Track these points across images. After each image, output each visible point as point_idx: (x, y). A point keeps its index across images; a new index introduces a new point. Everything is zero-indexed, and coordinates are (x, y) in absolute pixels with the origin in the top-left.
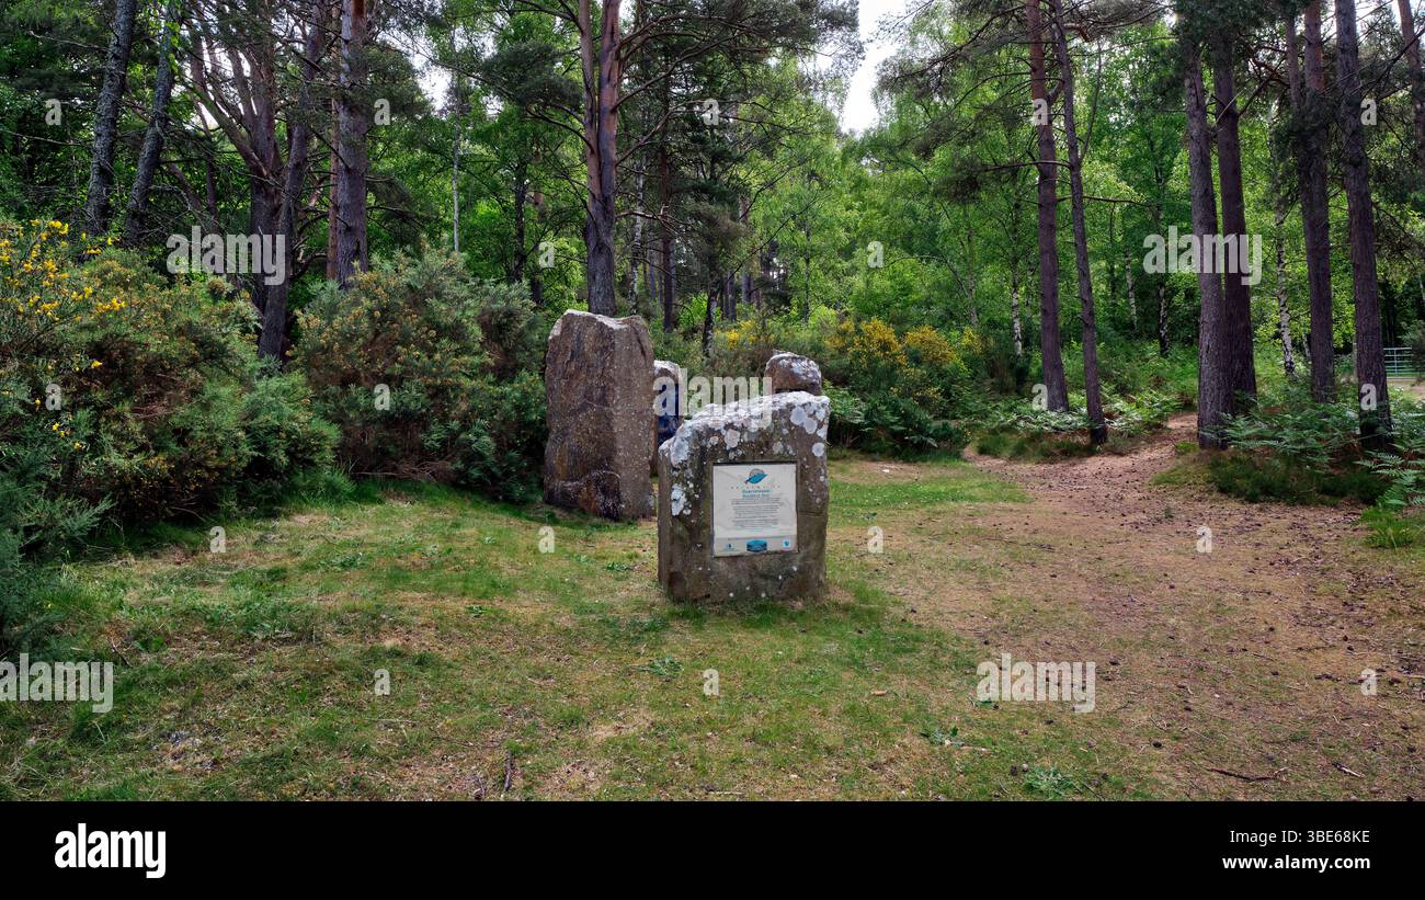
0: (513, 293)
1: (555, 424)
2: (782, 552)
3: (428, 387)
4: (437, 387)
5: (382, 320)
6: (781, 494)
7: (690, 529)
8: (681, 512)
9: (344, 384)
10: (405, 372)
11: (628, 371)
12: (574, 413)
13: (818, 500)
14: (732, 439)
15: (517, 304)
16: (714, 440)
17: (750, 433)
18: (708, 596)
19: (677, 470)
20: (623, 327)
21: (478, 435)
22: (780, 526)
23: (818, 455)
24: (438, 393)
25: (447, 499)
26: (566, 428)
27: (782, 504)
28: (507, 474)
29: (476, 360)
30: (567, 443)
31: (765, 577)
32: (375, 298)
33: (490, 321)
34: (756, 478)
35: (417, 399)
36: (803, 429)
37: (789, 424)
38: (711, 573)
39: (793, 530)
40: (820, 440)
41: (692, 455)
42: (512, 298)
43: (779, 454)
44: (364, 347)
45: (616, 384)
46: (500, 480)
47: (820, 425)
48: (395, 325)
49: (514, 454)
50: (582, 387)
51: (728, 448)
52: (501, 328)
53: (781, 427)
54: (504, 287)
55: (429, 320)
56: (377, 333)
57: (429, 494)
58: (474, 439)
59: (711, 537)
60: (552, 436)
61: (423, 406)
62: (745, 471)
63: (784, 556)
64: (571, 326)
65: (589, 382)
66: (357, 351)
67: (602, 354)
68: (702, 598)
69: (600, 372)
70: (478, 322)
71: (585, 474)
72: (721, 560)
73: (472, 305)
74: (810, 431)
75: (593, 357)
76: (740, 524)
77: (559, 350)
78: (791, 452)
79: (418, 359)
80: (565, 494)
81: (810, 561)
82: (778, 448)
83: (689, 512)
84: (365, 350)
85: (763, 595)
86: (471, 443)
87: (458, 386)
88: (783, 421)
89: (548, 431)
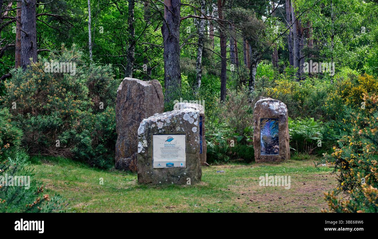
0: (104, 70)
1: (120, 132)
2: (180, 167)
3: (62, 114)
4: (66, 114)
5: (42, 84)
6: (180, 146)
7: (144, 158)
8: (141, 152)
9: (25, 113)
10: (52, 107)
11: (151, 106)
12: (128, 126)
13: (194, 148)
14: (160, 125)
15: (106, 75)
16: (153, 126)
17: (167, 123)
18: (151, 182)
19: (140, 136)
20: (149, 85)
21: (84, 136)
22: (179, 158)
23: (194, 131)
24: (67, 117)
25: (69, 164)
26: (124, 133)
27: (180, 150)
28: (99, 155)
29: (85, 103)
30: (125, 140)
31: (173, 176)
32: (38, 74)
33: (93, 84)
34: (170, 140)
35: (57, 120)
36: (188, 122)
37: (183, 120)
38: (152, 174)
39: (184, 159)
40: (195, 126)
41: (145, 131)
42: (104, 73)
43: (178, 131)
44: (34, 97)
45: (145, 112)
46: (94, 157)
47: (195, 120)
48: (47, 86)
49: (101, 145)
50: (131, 114)
51: (159, 129)
52: (98, 87)
53: (180, 121)
54: (100, 67)
55: (63, 84)
56: (39, 91)
57: (61, 162)
58: (82, 137)
59: (152, 161)
60: (118, 137)
61: (59, 123)
62: (165, 137)
63: (180, 169)
64: (126, 85)
65: (134, 111)
66: (31, 98)
67: (139, 98)
68: (149, 183)
69: (138, 106)
70: (87, 84)
71: (132, 154)
72: (156, 170)
73: (84, 77)
74: (191, 122)
75: (136, 99)
76: (163, 156)
77: (122, 97)
78: (183, 130)
79: (57, 101)
80: (124, 164)
81: (191, 171)
82: (178, 129)
83: (144, 152)
84: (34, 98)
85: (172, 183)
86: (81, 139)
87: (76, 114)
88: (180, 119)
89: (117, 135)
